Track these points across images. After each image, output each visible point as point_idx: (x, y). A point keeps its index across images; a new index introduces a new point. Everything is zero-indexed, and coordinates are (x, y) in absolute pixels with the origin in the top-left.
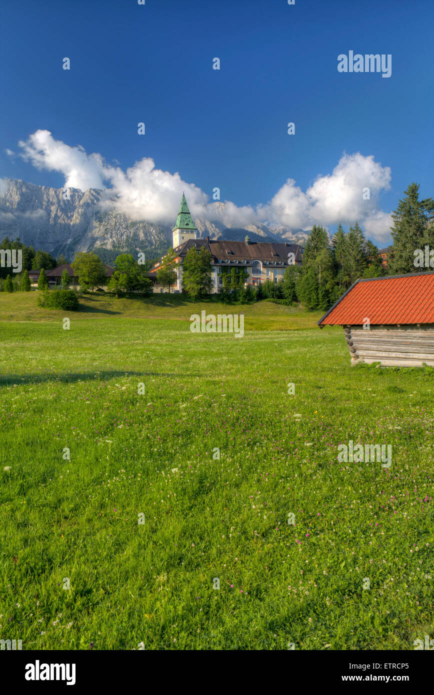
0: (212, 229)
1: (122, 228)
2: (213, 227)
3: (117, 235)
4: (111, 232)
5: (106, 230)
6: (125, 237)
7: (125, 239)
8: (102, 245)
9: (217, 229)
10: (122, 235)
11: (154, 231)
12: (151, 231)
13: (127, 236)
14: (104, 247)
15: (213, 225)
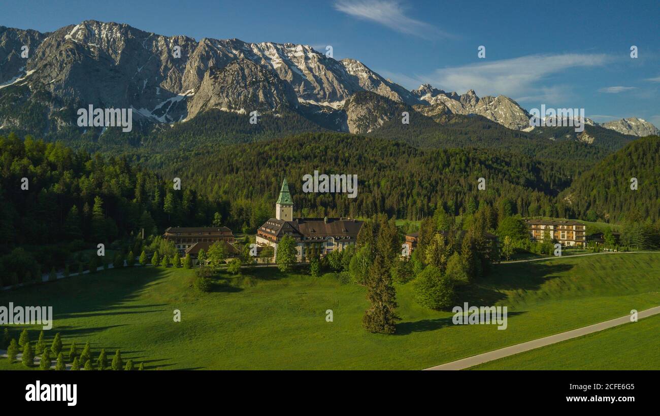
0: (340, 90)
1: (240, 87)
2: (341, 88)
3: (234, 94)
4: (227, 91)
5: (221, 88)
6: (242, 97)
7: (242, 99)
8: (216, 105)
9: (346, 91)
10: (239, 94)
11: (275, 92)
12: (272, 91)
13: (245, 96)
14: (218, 107)
15: (342, 86)
